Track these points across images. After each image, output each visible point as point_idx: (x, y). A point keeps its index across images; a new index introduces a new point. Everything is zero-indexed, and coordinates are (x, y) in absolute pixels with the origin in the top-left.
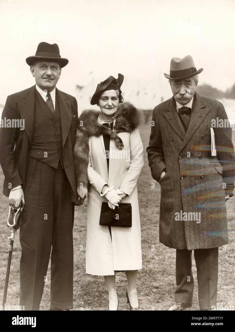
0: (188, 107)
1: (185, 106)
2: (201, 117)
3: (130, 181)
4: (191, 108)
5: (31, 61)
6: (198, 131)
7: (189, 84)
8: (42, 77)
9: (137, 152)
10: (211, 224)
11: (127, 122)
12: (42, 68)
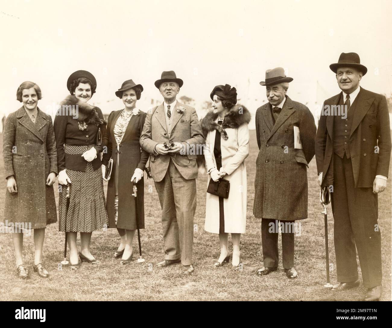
0: (279, 107)
1: (277, 106)
2: (287, 115)
3: (232, 164)
4: (281, 108)
5: (334, 68)
6: (282, 126)
7: (276, 89)
8: (340, 82)
9: (242, 144)
10: (284, 201)
11: (231, 121)
12: (340, 75)
